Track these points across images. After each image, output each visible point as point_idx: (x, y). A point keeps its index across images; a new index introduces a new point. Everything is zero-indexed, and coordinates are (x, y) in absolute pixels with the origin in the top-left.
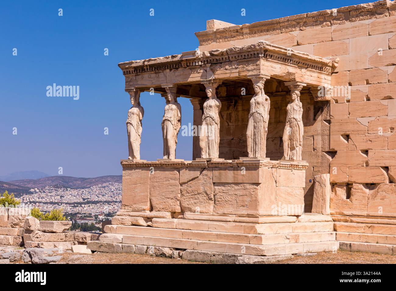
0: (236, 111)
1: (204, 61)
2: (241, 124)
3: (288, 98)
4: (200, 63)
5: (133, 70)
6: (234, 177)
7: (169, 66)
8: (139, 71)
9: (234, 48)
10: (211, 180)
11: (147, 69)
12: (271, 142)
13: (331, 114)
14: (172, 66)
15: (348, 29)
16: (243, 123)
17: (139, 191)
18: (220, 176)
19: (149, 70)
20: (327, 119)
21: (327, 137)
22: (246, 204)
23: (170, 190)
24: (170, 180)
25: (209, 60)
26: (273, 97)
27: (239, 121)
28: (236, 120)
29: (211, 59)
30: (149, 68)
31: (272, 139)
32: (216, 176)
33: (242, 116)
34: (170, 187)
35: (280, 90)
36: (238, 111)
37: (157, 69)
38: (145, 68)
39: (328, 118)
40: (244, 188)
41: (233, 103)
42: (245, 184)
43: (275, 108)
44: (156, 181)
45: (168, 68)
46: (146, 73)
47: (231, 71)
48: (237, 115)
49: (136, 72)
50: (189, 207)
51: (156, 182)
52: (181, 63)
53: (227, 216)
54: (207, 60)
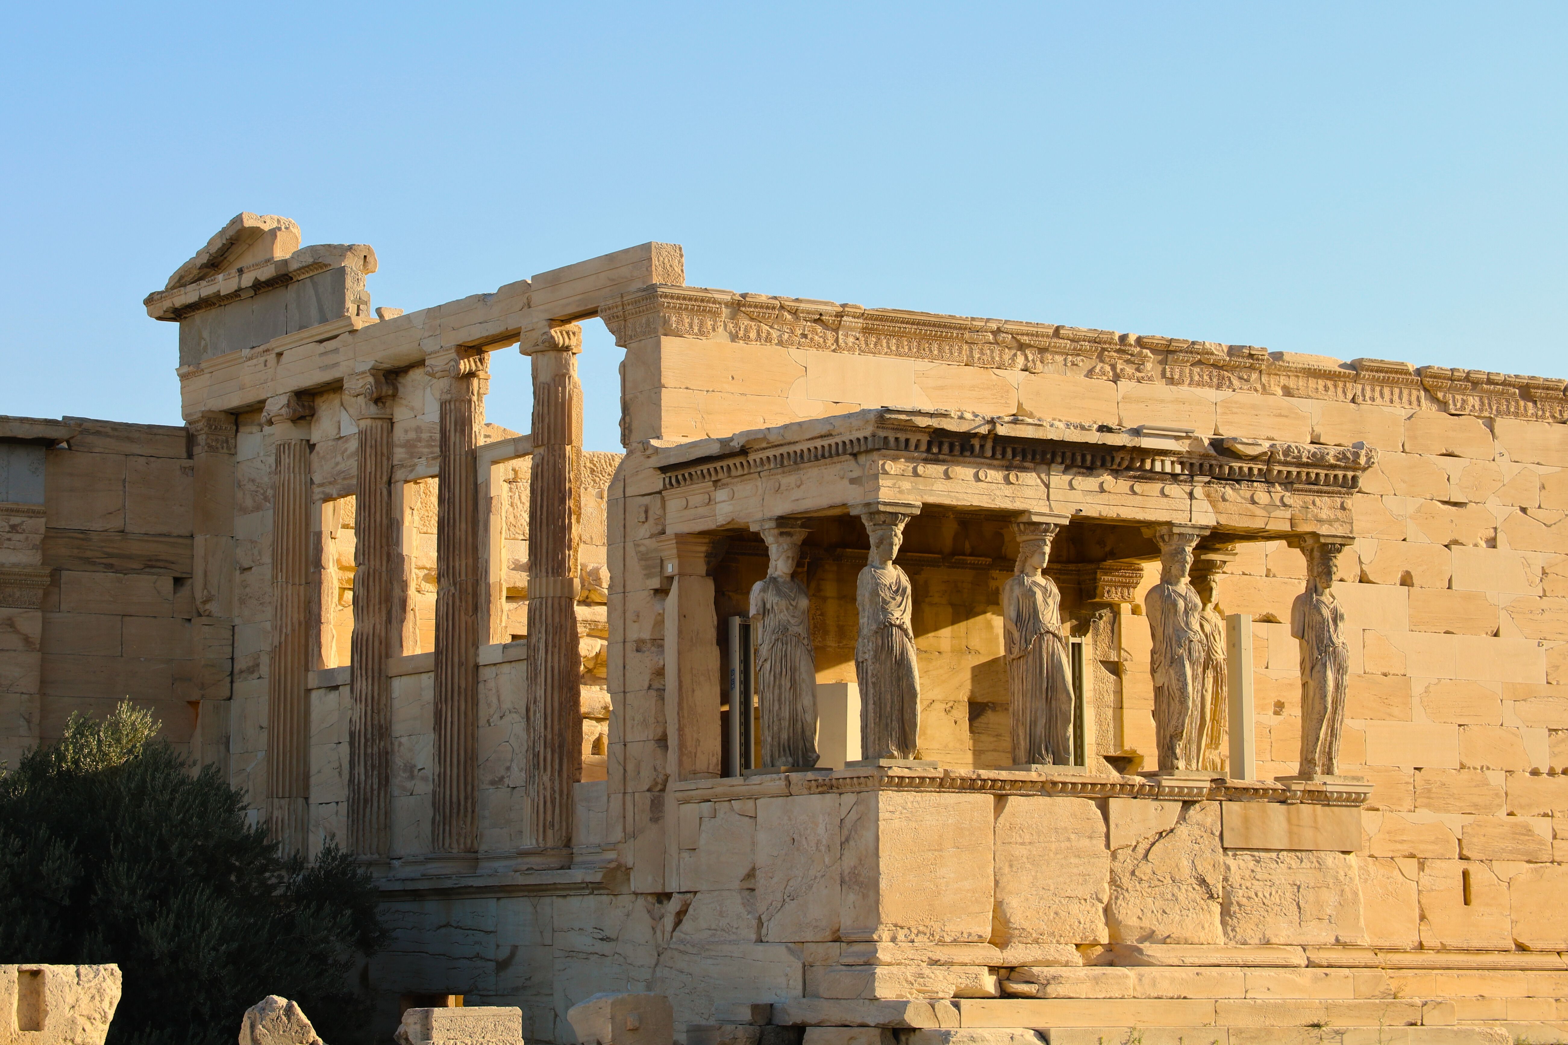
0: (813, 595)
1: (1192, 464)
2: (834, 644)
3: (993, 579)
4: (1178, 469)
5: (925, 439)
6: (1291, 833)
7: (1068, 454)
8: (951, 450)
9: (1297, 447)
10: (1217, 839)
11: (982, 447)
12: (943, 713)
13: (1123, 646)
14: (1079, 459)
15: (1162, 401)
16: (845, 642)
17: (952, 875)
18: (1247, 828)
19: (989, 453)
20: (1112, 660)
21: (1110, 713)
22: (1329, 912)
23: (1075, 870)
24: (1073, 836)
25: (1206, 467)
26: (949, 567)
27: (826, 632)
28: (815, 627)
29: (1214, 462)
30: (989, 445)
31: (944, 706)
32: (1233, 829)
33: (838, 617)
34: (1077, 861)
35: (967, 547)
36: (825, 599)
37: (1024, 459)
38: (976, 443)
39: (1113, 658)
40: (1317, 865)
41: (806, 569)
42: (1322, 854)
43: (952, 605)
44: (1020, 840)
45: (1062, 463)
46: (971, 459)
47: (1269, 513)
48: (819, 612)
49: (935, 450)
50: (1142, 925)
51: (1022, 844)
52: (1115, 454)
53: (1273, 948)
54: (1201, 465)
